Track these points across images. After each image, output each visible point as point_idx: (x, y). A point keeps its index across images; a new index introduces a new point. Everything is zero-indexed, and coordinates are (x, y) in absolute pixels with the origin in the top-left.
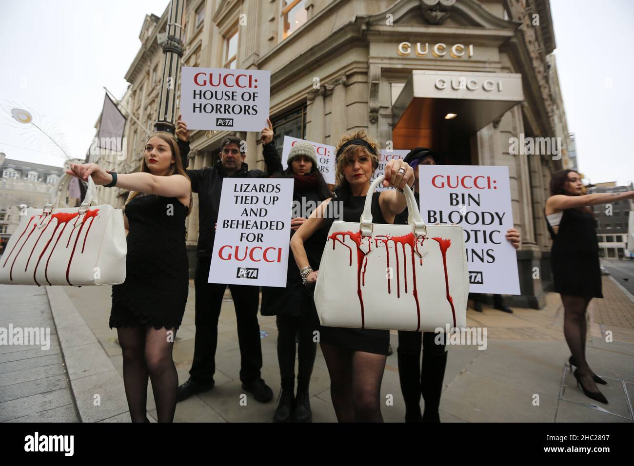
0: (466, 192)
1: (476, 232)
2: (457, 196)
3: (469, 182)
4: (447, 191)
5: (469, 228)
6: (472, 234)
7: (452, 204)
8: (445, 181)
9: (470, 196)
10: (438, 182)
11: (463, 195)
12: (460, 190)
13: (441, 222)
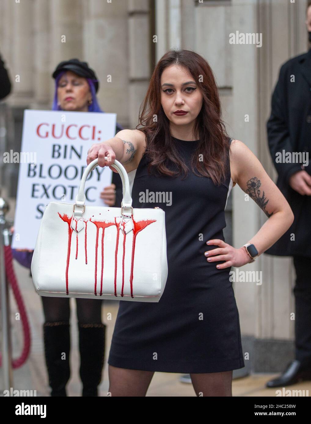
0: (69, 143)
1: (73, 188)
2: (60, 147)
3: (74, 132)
4: (51, 141)
5: (67, 183)
6: (69, 190)
7: (53, 156)
8: (50, 129)
9: (73, 148)
10: (43, 132)
11: (66, 147)
12: (63, 141)
13: (40, 176)
